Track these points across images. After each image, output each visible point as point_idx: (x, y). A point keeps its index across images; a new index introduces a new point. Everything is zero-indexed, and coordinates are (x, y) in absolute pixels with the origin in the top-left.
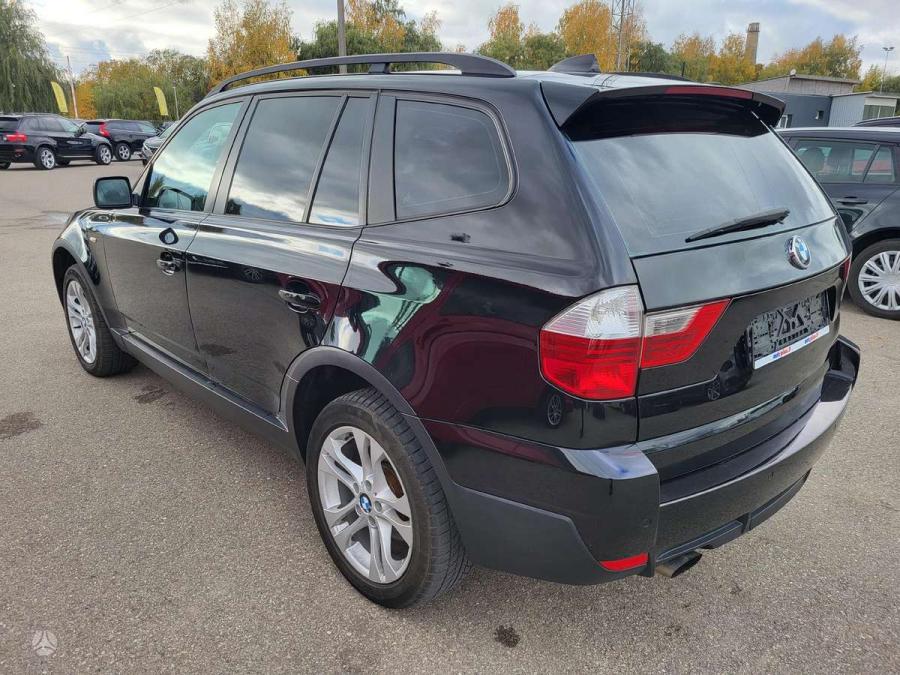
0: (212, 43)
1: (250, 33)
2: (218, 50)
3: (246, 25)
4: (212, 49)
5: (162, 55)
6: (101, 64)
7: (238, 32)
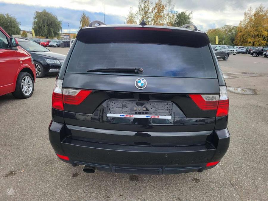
0: (241, 22)
1: (255, 18)
2: (242, 24)
3: (255, 15)
4: (240, 24)
5: (227, 27)
6: (209, 30)
7: (251, 18)
